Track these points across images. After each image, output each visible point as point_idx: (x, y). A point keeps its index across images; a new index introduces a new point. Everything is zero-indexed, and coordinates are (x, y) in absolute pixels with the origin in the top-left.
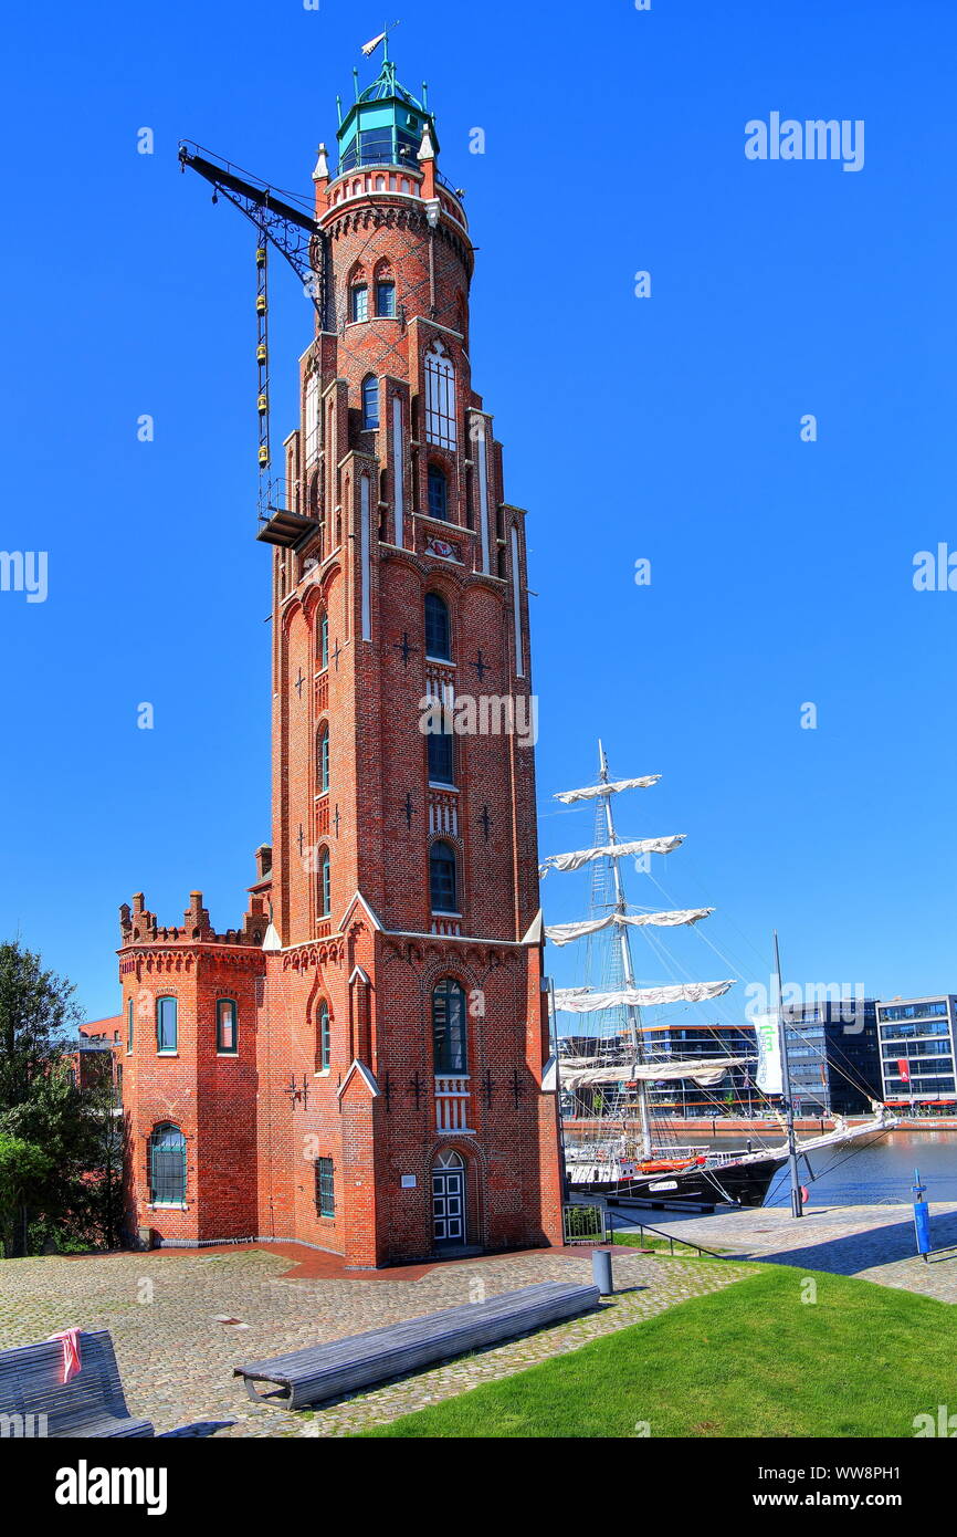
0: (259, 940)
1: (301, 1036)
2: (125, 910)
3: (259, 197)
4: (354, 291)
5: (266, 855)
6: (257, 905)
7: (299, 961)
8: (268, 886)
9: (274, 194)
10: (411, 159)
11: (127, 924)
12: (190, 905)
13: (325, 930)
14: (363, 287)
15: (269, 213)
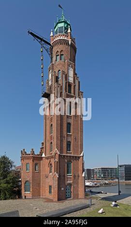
0: (42, 155)
1: (48, 169)
2: (22, 151)
3: (41, 39)
4: (57, 56)
5: (43, 143)
6: (41, 150)
7: (47, 158)
8: (43, 148)
9: (44, 39)
10: (66, 32)
11: (22, 153)
12: (31, 150)
13: (51, 154)
14: (58, 55)
15: (43, 42)
